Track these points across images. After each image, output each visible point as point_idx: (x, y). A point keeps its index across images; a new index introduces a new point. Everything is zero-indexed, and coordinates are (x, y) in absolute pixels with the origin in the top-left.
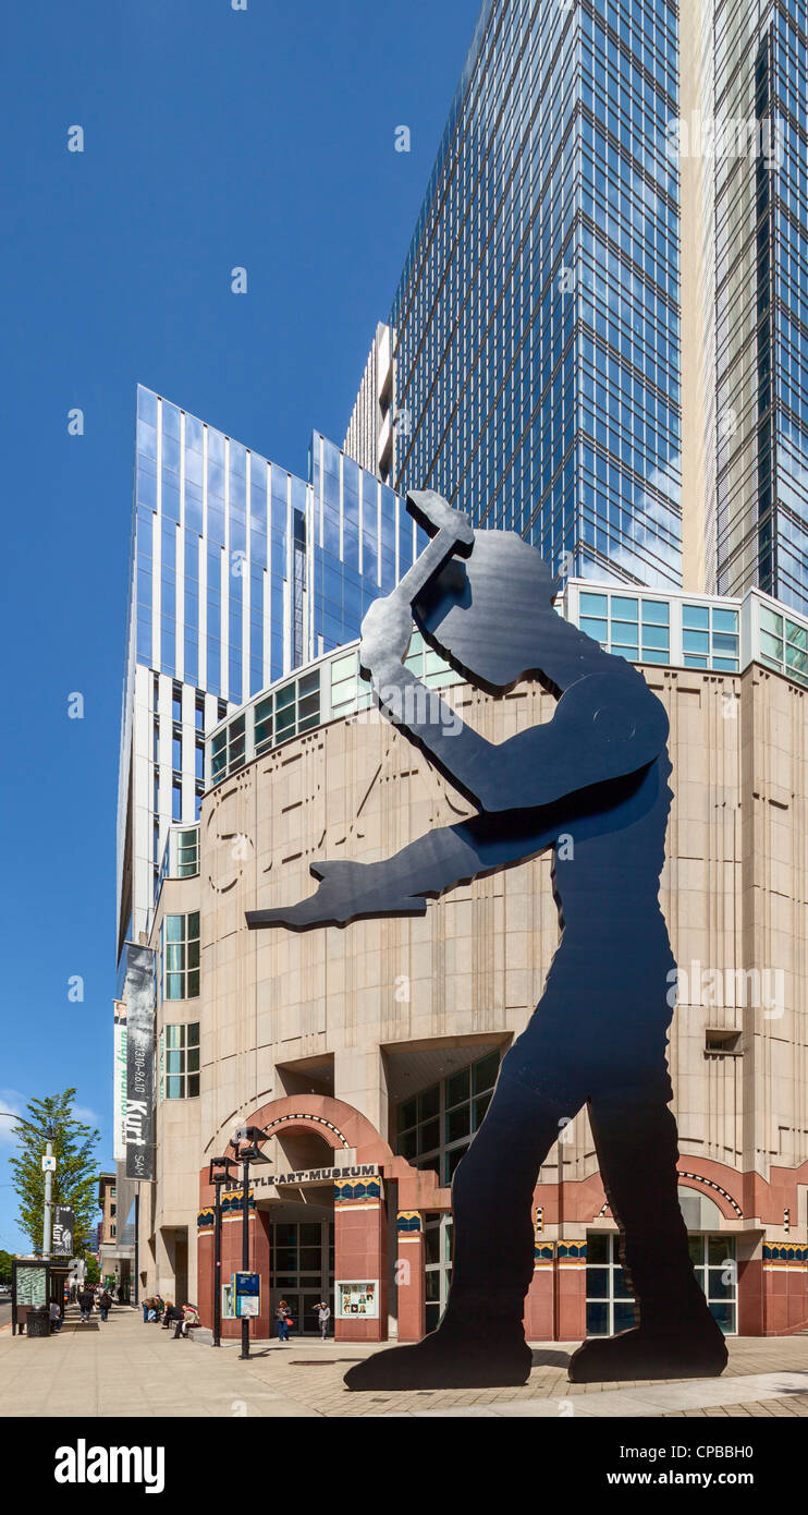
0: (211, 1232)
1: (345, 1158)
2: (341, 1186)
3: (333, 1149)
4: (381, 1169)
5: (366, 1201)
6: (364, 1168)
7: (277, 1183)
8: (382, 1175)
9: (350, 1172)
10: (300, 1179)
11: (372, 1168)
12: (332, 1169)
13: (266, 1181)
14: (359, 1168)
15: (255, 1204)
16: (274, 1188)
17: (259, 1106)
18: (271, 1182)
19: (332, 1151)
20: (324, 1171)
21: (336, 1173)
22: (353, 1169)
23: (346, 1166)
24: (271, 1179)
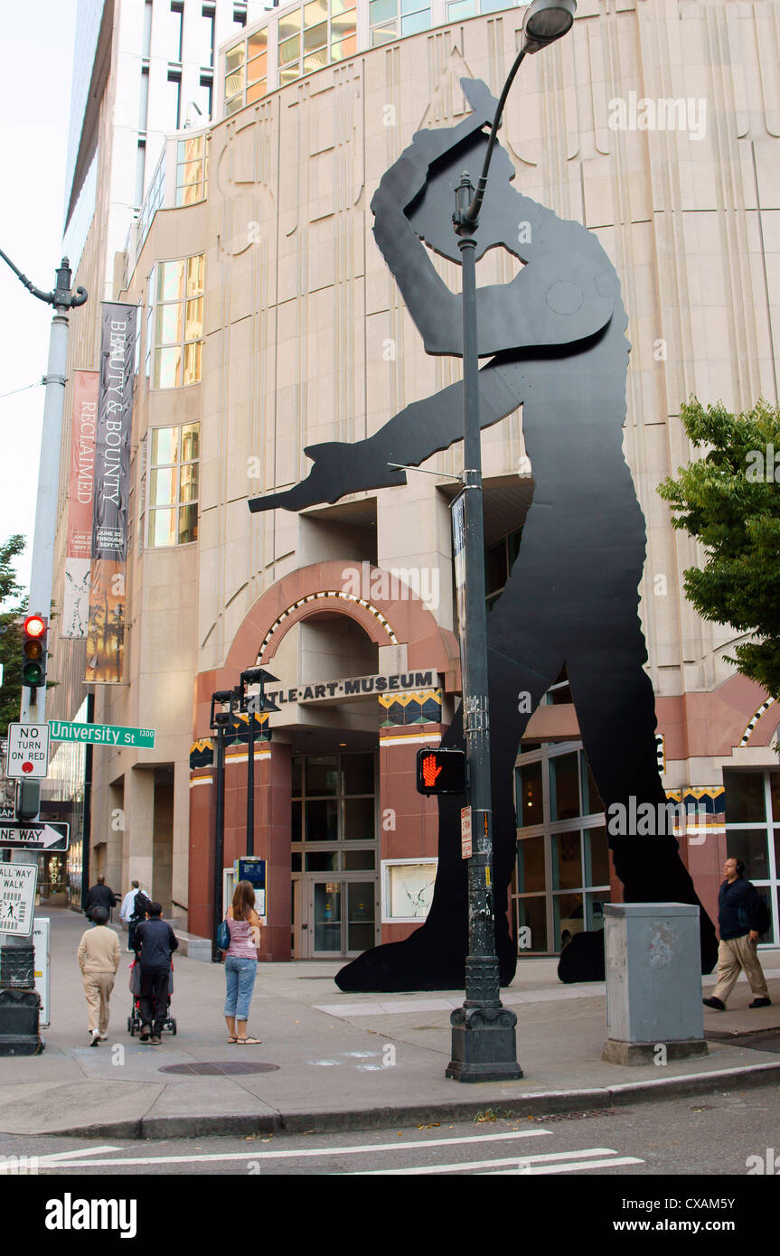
0: (208, 780)
1: (391, 661)
2: (387, 705)
3: (376, 646)
4: (441, 676)
5: (421, 730)
6: (419, 675)
7: (301, 700)
8: (443, 687)
9: (399, 681)
10: (332, 694)
11: (429, 675)
12: (376, 677)
13: (286, 696)
14: (411, 676)
15: (270, 732)
16: (297, 706)
17: (279, 577)
18: (292, 698)
19: (374, 648)
20: (364, 682)
21: (381, 684)
22: (404, 677)
23: (394, 674)
24: (292, 692)
